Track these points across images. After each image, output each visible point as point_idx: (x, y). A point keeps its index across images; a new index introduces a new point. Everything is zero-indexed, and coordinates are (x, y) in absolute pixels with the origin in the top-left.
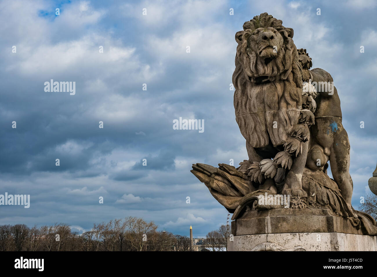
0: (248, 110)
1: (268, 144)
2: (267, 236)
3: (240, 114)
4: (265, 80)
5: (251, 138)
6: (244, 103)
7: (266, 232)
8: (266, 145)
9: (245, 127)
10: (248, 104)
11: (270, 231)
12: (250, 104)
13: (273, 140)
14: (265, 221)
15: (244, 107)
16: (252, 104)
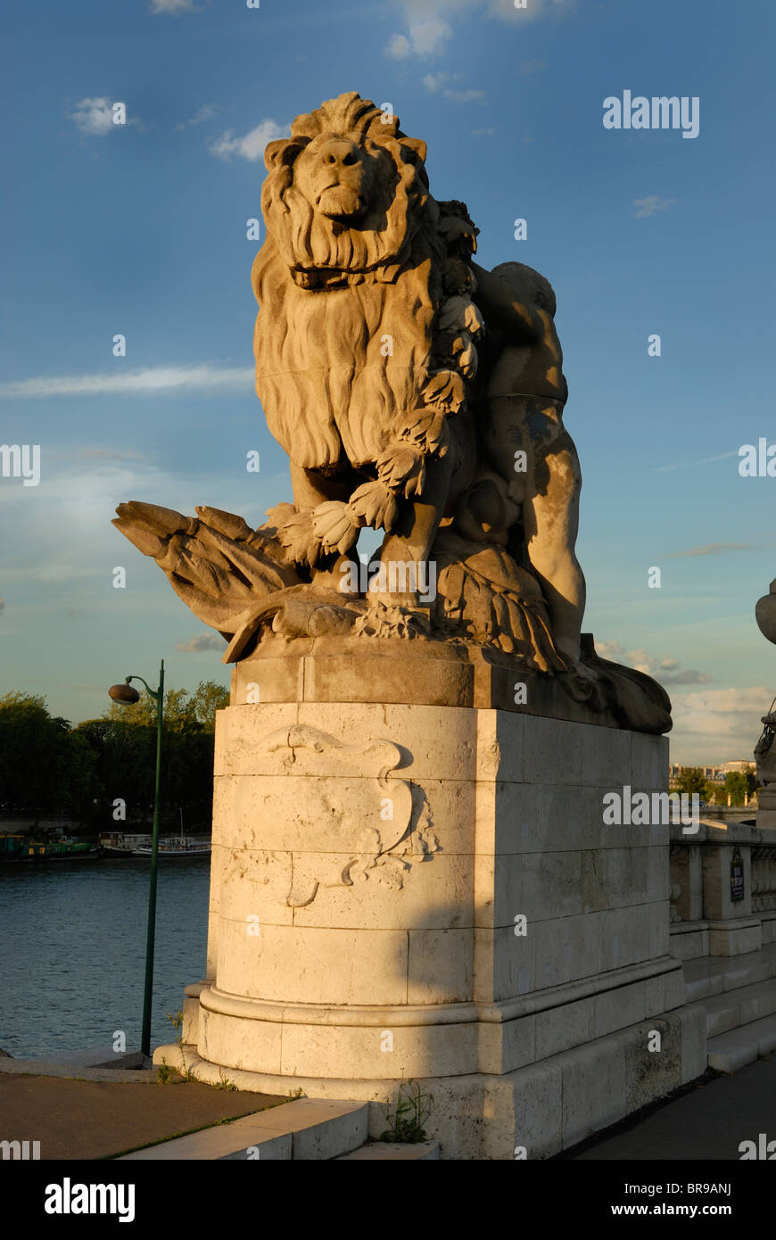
0: (285, 363)
1: (336, 460)
2: (299, 708)
3: (267, 374)
4: (334, 280)
5: (293, 440)
6: (276, 342)
7: (300, 698)
8: (331, 462)
9: (278, 408)
10: (285, 345)
11: (310, 695)
12: (291, 347)
13: (349, 449)
14: (298, 667)
15: (275, 354)
16: (296, 348)
